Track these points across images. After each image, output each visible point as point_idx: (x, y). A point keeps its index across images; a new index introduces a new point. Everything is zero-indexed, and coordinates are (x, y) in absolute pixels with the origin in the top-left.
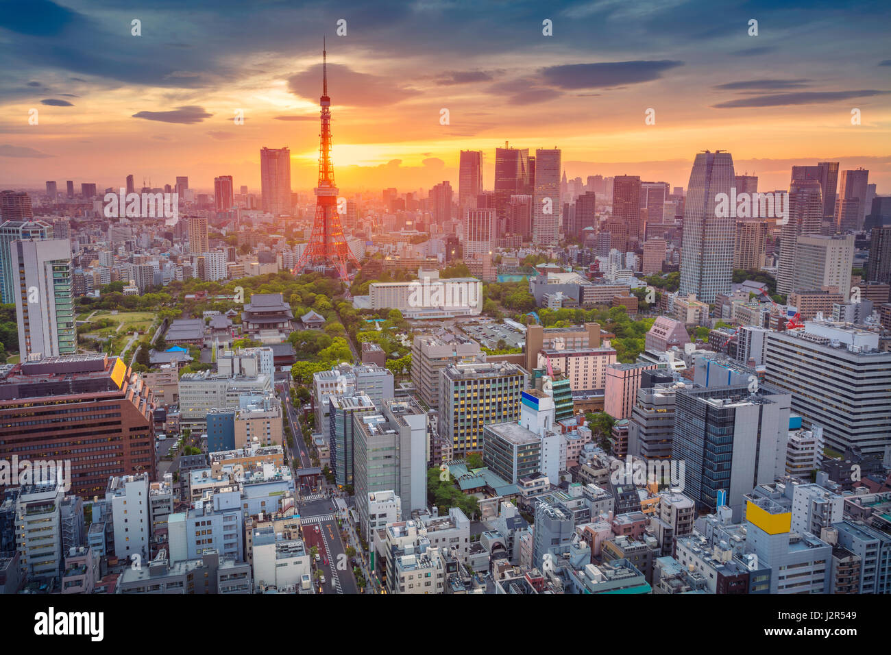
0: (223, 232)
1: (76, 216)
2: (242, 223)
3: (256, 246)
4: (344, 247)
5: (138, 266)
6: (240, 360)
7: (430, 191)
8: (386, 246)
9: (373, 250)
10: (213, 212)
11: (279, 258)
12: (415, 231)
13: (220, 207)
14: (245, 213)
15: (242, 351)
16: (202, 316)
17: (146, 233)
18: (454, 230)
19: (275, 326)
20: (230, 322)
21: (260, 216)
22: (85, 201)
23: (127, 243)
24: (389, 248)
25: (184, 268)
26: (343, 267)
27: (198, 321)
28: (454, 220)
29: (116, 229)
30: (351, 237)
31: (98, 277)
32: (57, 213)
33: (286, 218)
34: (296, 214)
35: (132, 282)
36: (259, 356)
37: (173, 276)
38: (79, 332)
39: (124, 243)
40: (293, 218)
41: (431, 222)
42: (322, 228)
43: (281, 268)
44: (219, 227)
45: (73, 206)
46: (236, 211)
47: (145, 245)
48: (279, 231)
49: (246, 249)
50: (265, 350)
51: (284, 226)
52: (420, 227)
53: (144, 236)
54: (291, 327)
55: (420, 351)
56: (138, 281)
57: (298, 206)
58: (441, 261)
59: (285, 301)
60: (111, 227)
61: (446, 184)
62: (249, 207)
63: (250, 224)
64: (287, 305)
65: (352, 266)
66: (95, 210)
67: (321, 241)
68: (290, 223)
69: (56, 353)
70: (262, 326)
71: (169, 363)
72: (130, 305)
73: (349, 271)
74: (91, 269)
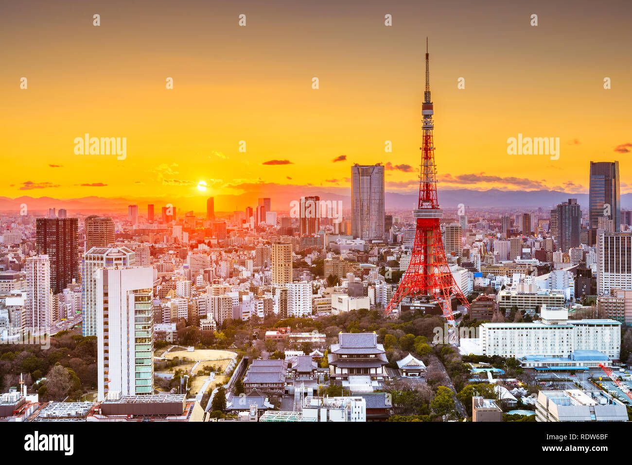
0: (308, 260)
1: (156, 243)
2: (329, 250)
3: (345, 277)
4: (448, 279)
5: (216, 297)
6: (328, 411)
7: (553, 211)
8: (499, 278)
9: (483, 282)
10: (297, 237)
11: (371, 291)
12: (534, 260)
13: (304, 231)
14: (333, 238)
15: (329, 401)
16: (283, 357)
17: (226, 260)
18: (584, 259)
19: (366, 372)
20: (315, 364)
21: (349, 242)
22: (164, 226)
23: (206, 272)
24: (503, 280)
25: (265, 301)
26: (447, 303)
27: (278, 362)
28: (583, 247)
29: (195, 256)
30: (456, 266)
31: (176, 308)
32: (137, 238)
33: (378, 245)
34: (390, 240)
35: (210, 316)
36: (349, 408)
37: (253, 309)
38: (156, 369)
39: (202, 271)
40: (387, 244)
41: (554, 250)
42: (422, 257)
43: (373, 303)
44: (304, 254)
45: (153, 231)
46: (322, 236)
47: (223, 274)
48: (370, 259)
49: (333, 281)
50: (356, 400)
51: (376, 253)
52: (541, 255)
53: (223, 263)
54: (385, 374)
55: (547, 410)
56: (217, 314)
57: (392, 230)
58: (569, 298)
59: (378, 342)
60: (190, 253)
61: (573, 203)
62: (337, 232)
63: (337, 252)
64: (380, 347)
65: (457, 302)
66: (174, 235)
67: (421, 271)
68: (383, 251)
69: (133, 393)
70: (351, 371)
71: (248, 410)
72: (207, 342)
73: (454, 308)
74: (168, 299)
